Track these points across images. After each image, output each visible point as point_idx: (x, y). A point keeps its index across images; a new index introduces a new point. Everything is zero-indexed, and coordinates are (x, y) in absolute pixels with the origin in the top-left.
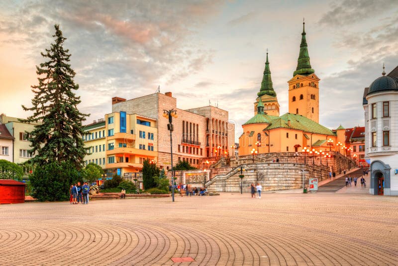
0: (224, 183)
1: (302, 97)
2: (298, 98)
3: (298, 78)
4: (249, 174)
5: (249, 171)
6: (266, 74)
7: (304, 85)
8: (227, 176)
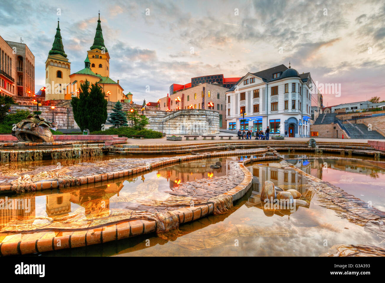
0: (162, 126)
1: (100, 66)
2: (97, 66)
3: (97, 51)
4: (200, 119)
5: (200, 116)
6: (58, 38)
7: (103, 58)
8: (165, 118)
